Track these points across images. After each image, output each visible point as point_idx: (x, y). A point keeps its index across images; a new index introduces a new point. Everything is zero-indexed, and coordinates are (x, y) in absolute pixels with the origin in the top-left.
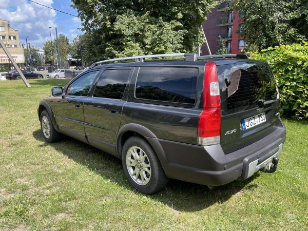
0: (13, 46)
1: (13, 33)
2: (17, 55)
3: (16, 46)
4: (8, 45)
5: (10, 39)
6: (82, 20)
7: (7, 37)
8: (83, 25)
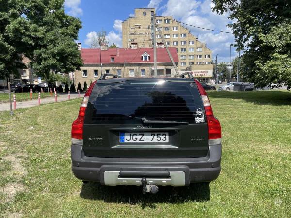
0: (207, 63)
1: (208, 52)
2: (208, 71)
3: (208, 63)
4: (203, 62)
5: (205, 57)
6: (236, 37)
7: (203, 56)
8: (237, 41)
